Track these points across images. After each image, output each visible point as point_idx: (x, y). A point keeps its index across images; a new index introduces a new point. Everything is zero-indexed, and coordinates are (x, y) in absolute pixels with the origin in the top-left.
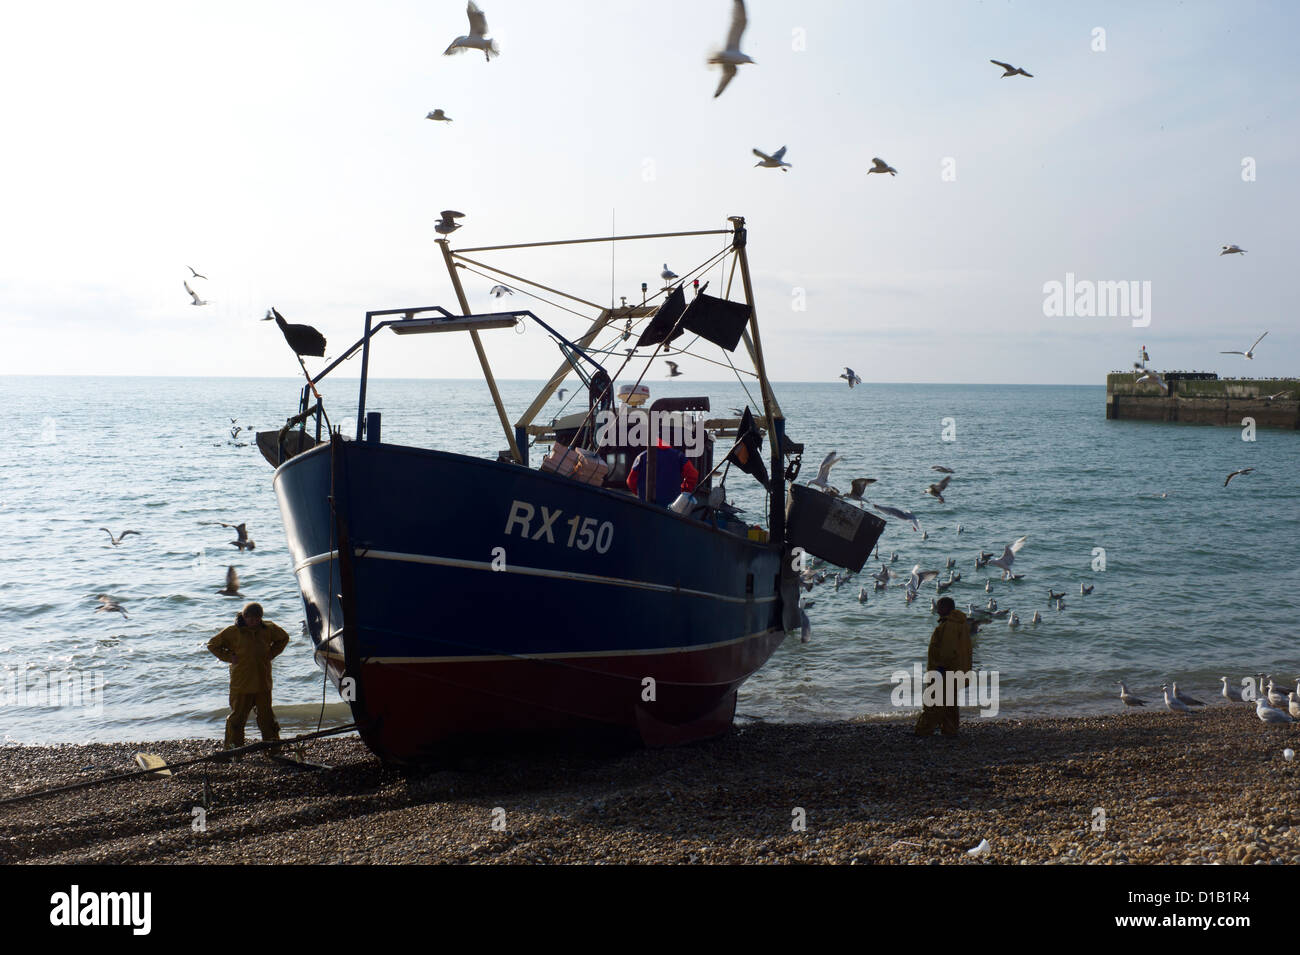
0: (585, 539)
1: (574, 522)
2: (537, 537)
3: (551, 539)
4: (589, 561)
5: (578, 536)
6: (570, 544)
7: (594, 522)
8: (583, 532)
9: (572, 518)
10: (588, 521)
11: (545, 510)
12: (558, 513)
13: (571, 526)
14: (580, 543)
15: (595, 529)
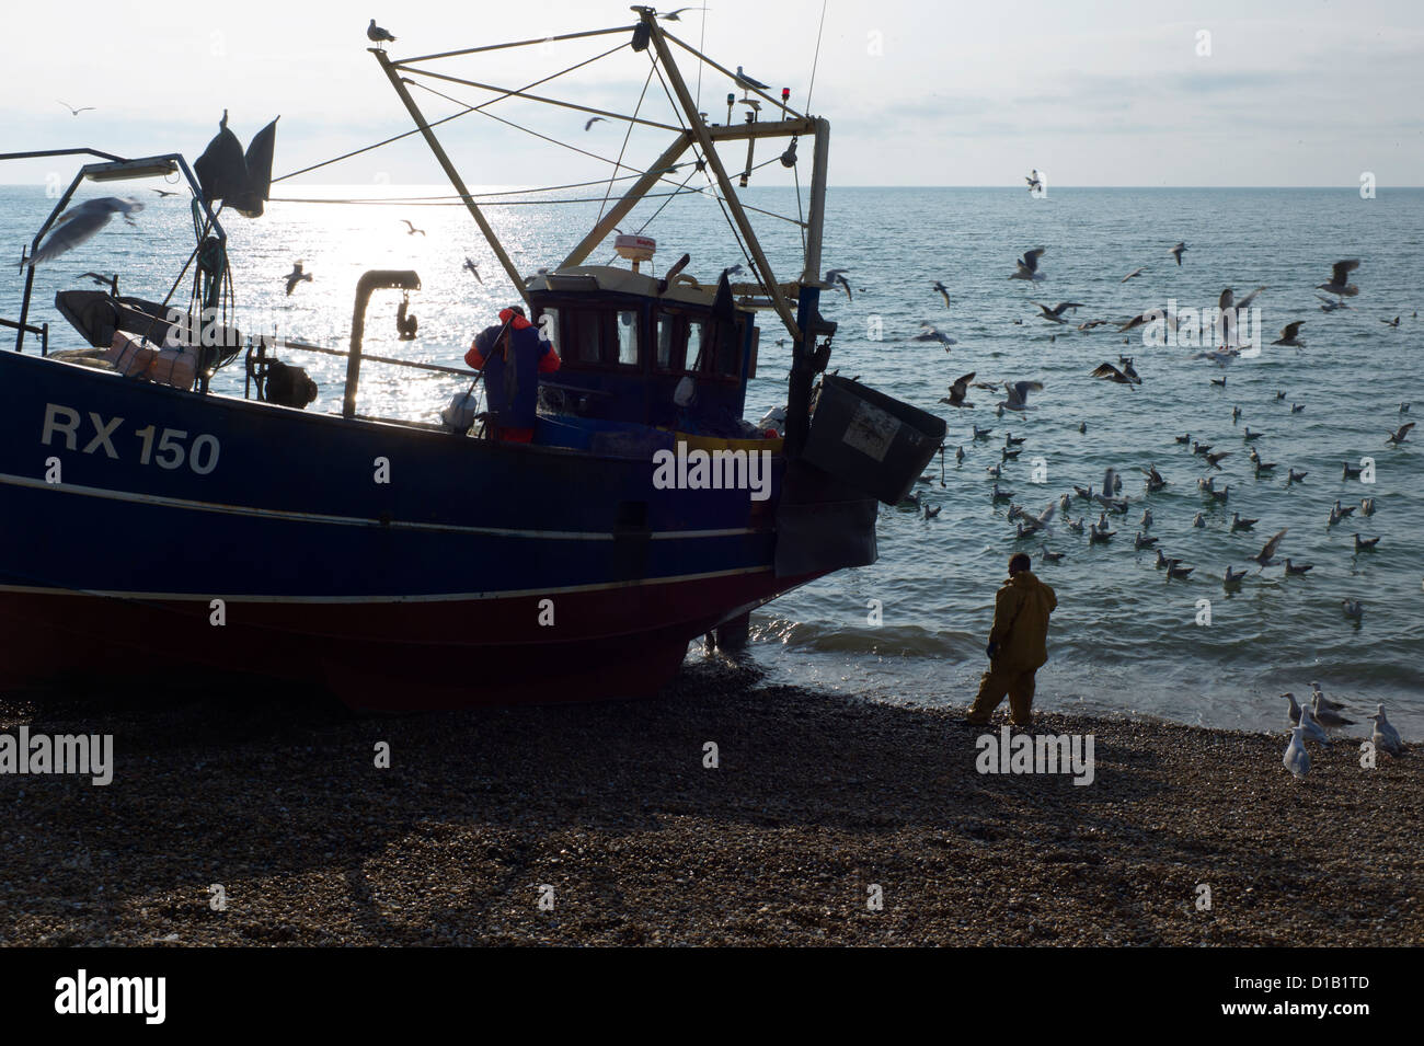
0: (170, 456)
1: (147, 434)
2: (90, 448)
3: (112, 453)
4: (183, 481)
5: (155, 451)
6: (145, 459)
7: (183, 435)
8: (164, 446)
9: (144, 427)
10: (168, 433)
11: (96, 418)
12: (117, 422)
13: (142, 439)
14: (161, 460)
15: (187, 445)
